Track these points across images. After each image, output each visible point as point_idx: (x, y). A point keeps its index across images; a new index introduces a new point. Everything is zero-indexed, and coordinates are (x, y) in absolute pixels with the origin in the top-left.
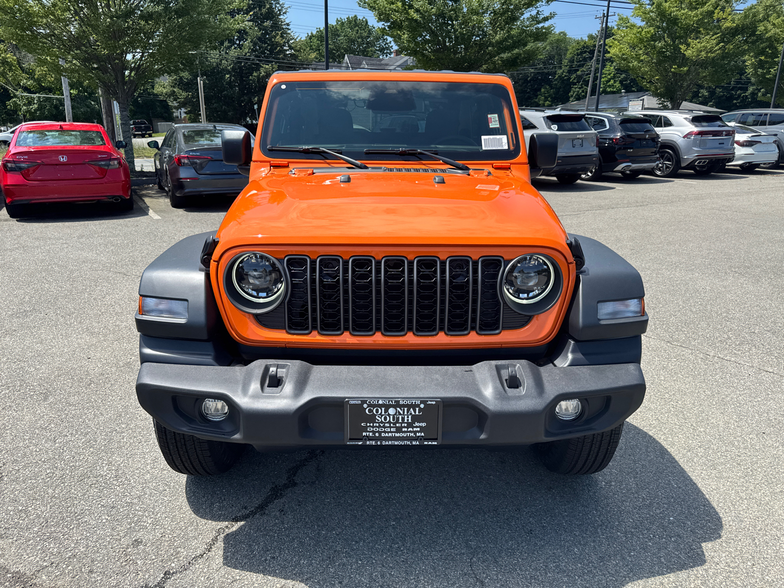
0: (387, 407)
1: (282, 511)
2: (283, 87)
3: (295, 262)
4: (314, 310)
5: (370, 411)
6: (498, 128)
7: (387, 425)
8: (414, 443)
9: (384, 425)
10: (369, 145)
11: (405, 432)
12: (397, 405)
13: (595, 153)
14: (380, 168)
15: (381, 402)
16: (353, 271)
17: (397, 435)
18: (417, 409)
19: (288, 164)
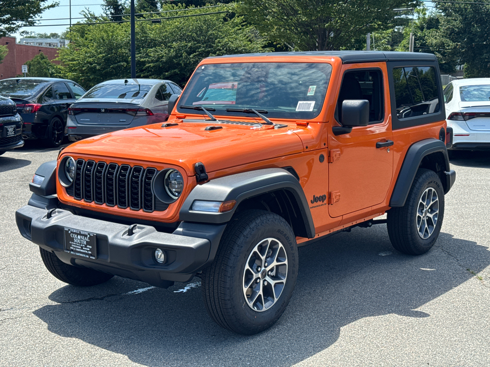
0: (77, 235)
3: (80, 162)
4: (83, 188)
6: (312, 96)
7: (78, 244)
8: (87, 257)
11: (84, 250)
12: (80, 234)
15: (75, 231)
16: (97, 169)
18: (88, 238)
19: (185, 116)
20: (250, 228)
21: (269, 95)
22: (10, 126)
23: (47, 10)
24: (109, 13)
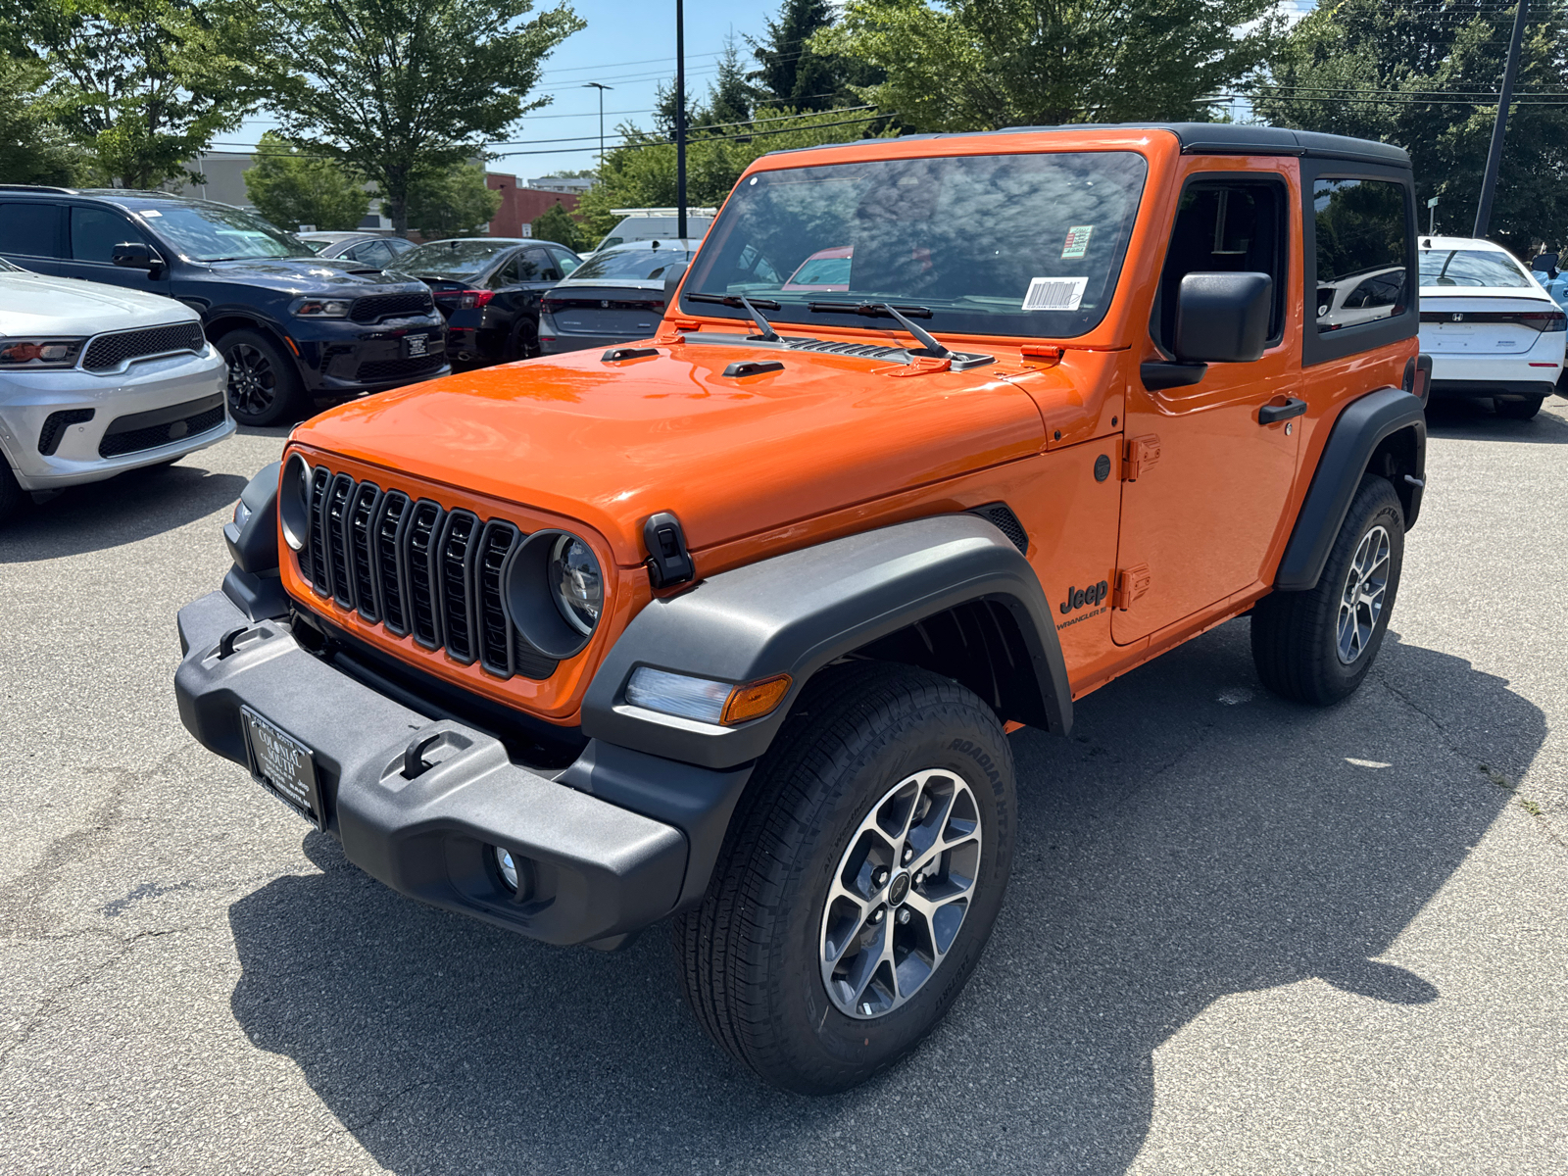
0: (272, 738)
4: (328, 561)
5: (262, 735)
9: (275, 768)
11: (293, 791)
16: (358, 506)
19: (699, 325)
20: (850, 757)
21: (935, 267)
22: (414, 337)
23: (530, 112)
24: (665, 128)
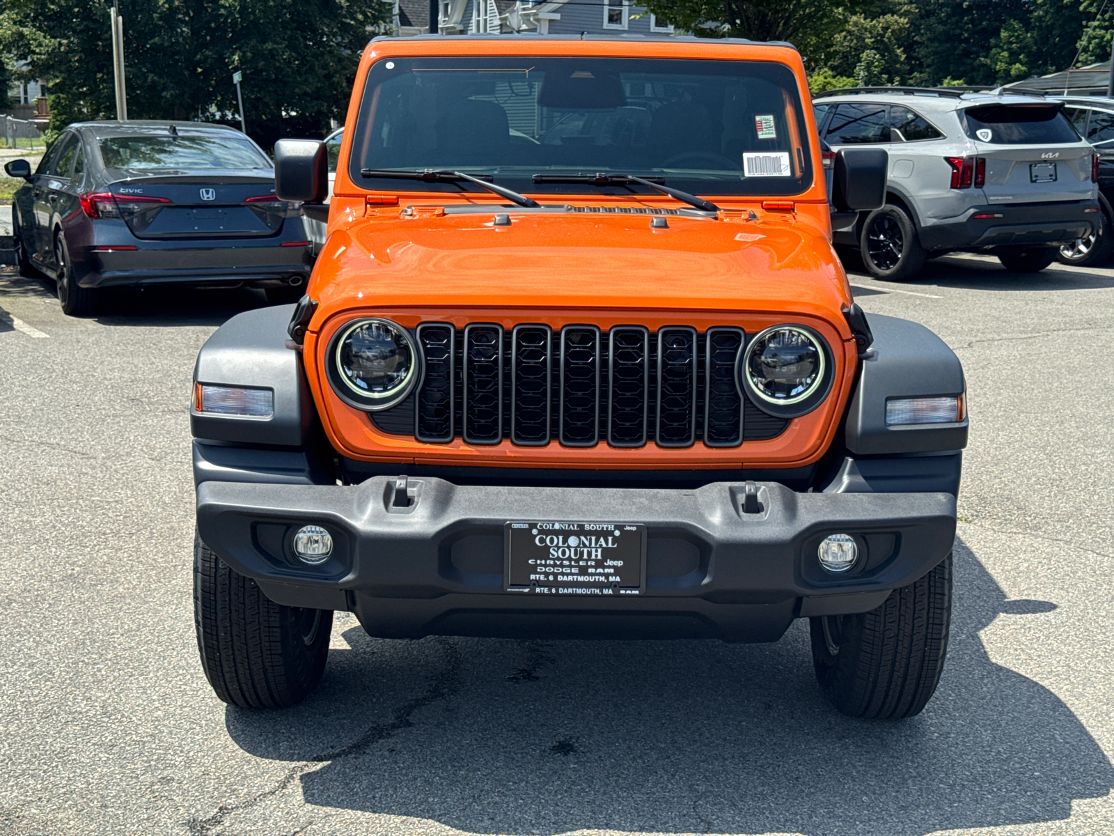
0: (566, 534)
1: (393, 750)
2: (390, 65)
3: (433, 333)
4: (459, 406)
5: (542, 540)
6: (771, 140)
7: (566, 563)
8: (605, 592)
9: (562, 563)
10: (541, 168)
11: (592, 574)
12: (581, 531)
13: (1088, 196)
14: (561, 207)
15: (557, 526)
16: (519, 346)
17: (581, 579)
18: (610, 539)
19: (397, 199)
